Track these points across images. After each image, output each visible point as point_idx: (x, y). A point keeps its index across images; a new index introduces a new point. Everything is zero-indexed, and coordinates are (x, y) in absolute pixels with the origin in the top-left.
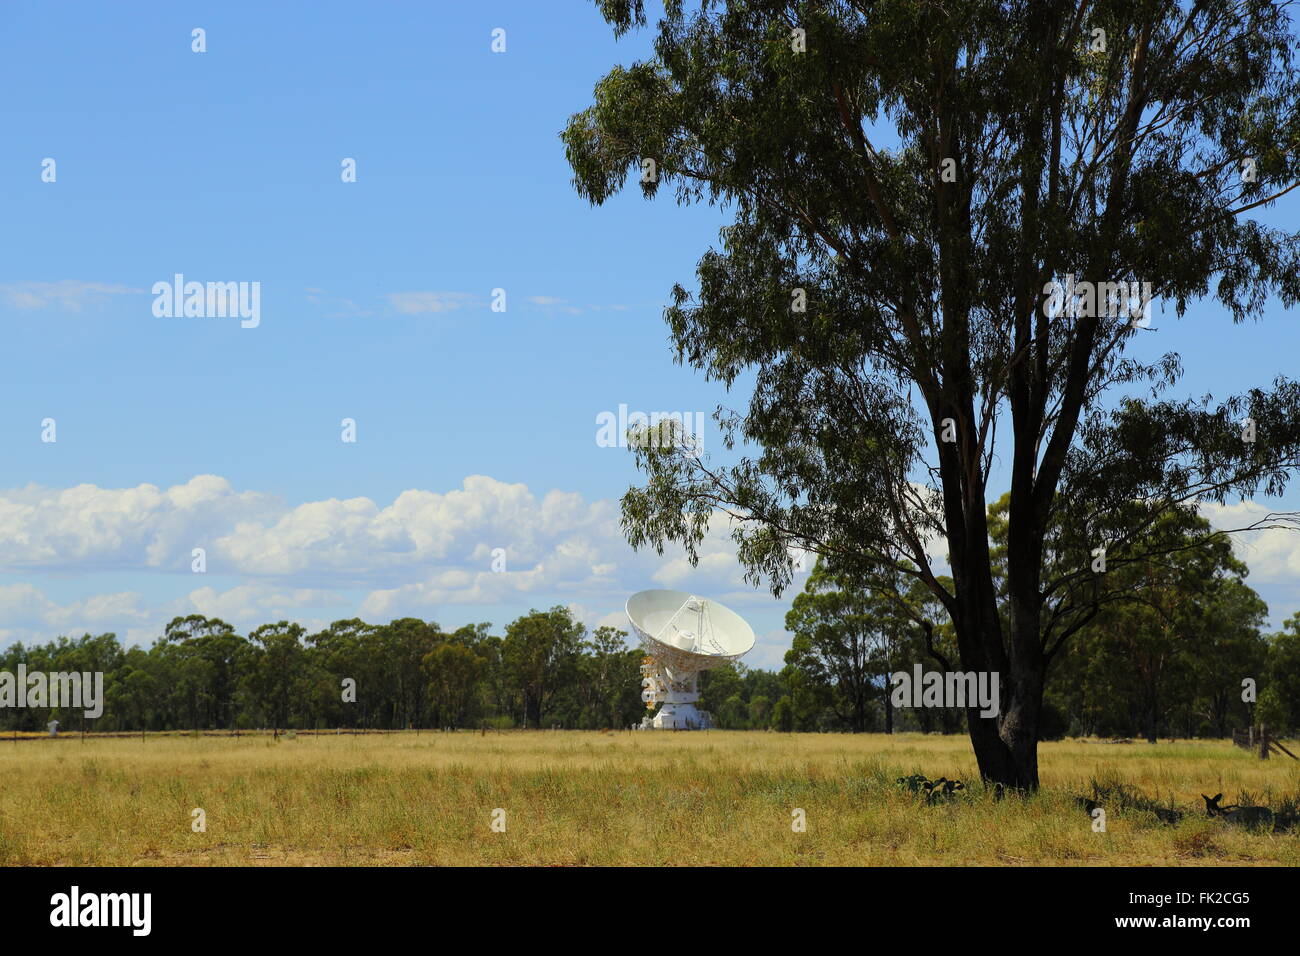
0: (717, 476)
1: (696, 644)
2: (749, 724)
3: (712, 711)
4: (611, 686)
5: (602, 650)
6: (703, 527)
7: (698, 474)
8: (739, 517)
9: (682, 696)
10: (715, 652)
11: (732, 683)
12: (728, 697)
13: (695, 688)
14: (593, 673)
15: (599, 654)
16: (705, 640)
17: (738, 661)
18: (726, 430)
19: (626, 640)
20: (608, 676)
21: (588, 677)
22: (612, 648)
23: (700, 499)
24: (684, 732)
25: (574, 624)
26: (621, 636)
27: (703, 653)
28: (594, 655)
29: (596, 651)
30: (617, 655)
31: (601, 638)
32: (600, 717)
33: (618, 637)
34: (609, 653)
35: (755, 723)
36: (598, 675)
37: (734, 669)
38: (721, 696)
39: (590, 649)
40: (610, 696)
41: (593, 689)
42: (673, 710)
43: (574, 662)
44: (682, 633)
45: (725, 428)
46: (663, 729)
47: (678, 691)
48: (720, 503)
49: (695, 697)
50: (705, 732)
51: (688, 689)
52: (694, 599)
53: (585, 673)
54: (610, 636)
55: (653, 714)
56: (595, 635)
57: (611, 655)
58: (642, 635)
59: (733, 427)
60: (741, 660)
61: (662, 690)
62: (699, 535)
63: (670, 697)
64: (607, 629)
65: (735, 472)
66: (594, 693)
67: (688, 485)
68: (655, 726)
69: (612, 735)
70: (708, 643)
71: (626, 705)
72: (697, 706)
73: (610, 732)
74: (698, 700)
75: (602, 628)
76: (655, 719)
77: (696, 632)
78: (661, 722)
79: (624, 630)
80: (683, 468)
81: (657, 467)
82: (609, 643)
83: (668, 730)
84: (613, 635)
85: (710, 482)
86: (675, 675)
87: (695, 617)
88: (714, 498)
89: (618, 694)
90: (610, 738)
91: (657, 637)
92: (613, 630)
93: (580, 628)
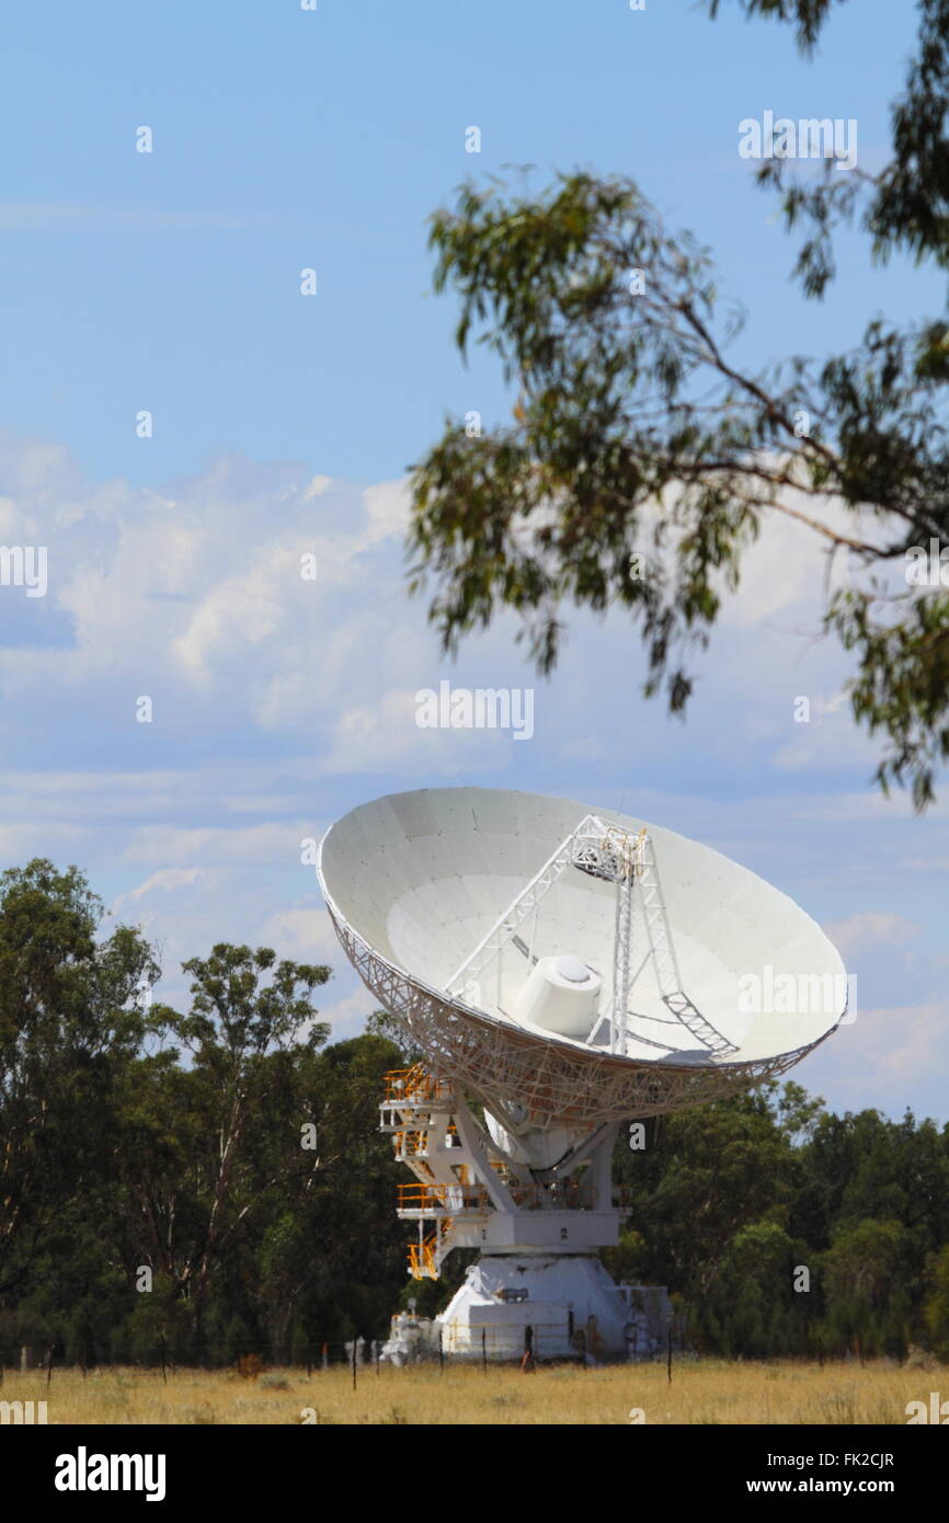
0: (775, 393)
1: (605, 1010)
2: (825, 1333)
3: (676, 1283)
4: (259, 1185)
5: (221, 1042)
6: (716, 579)
7: (701, 385)
8: (859, 549)
9: (549, 1224)
10: (688, 1043)
11: (753, 1169)
12: (738, 1228)
13: (606, 1189)
14: (183, 1134)
15: (209, 1055)
16: (645, 997)
17: (782, 1080)
18: (806, 222)
19: (318, 996)
20: (248, 1148)
21: (167, 1153)
22: (262, 1033)
23: (714, 478)
24: (566, 1370)
25: (102, 936)
26: (300, 987)
27: (637, 1052)
28: (186, 1063)
29: (196, 1044)
30: (283, 1058)
31: (215, 990)
32: (212, 1314)
33: (287, 989)
34: (249, 1052)
35: (848, 1330)
36: (208, 1147)
37: (762, 1111)
38: (712, 1220)
39: (171, 1039)
40: (254, 1231)
41: (182, 1201)
42: (519, 1283)
43: (104, 1089)
44: (552, 968)
45: (806, 220)
46: (483, 1362)
47: (537, 1206)
48: (787, 495)
49: (603, 1226)
50: (656, 1370)
51: (574, 1196)
52: (597, 830)
53: (152, 1136)
54: (251, 981)
55: (435, 1297)
56: (191, 979)
57: (257, 1062)
58: (379, 977)
59: (834, 214)
60: (794, 1075)
61: (470, 1202)
62: (699, 602)
63: (502, 1230)
64: (240, 956)
65: (839, 381)
66: (191, 1217)
67: (665, 429)
68: (448, 1346)
69: (282, 1386)
70: (662, 1011)
71: (322, 1267)
72: (613, 1263)
73: (275, 1375)
74: (614, 1240)
75: (220, 950)
76: (441, 1319)
77: (605, 964)
78: (465, 1333)
79: (313, 962)
80: (648, 358)
81: (541, 352)
82: (248, 1011)
83: (502, 1363)
84: (266, 979)
85: (750, 416)
86: (521, 1138)
87: (603, 897)
88: (766, 476)
89: (288, 1220)
90: (273, 1397)
91: (443, 985)
92: (265, 958)
93: (130, 951)
